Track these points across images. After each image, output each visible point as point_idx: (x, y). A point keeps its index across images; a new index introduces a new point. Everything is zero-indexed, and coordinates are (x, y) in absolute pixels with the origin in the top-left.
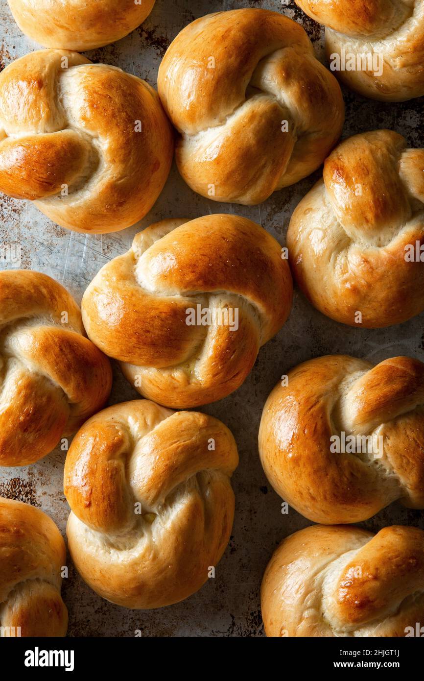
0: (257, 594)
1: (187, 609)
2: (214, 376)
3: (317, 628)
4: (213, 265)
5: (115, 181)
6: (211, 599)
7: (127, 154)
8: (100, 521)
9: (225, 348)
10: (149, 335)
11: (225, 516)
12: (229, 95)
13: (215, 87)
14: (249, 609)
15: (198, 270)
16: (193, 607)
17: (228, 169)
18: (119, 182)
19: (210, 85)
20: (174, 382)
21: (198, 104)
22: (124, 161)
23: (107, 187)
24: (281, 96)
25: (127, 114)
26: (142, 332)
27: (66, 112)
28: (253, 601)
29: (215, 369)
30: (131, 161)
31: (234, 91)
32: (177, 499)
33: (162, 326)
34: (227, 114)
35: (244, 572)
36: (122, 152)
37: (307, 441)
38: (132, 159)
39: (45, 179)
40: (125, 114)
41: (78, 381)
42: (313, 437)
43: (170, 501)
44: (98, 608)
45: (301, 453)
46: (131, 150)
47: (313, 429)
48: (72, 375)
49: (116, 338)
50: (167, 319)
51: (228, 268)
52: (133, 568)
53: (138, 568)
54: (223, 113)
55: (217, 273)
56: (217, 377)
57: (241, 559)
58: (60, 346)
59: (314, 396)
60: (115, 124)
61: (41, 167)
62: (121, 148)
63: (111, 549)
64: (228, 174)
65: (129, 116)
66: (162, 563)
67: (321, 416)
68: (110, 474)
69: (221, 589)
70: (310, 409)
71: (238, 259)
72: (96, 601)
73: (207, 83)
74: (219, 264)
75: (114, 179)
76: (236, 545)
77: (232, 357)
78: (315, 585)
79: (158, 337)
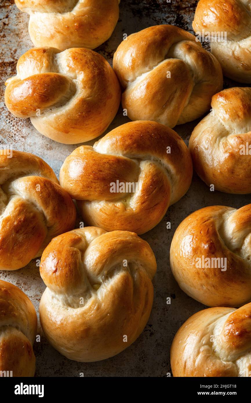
0: (167, 363)
1: (119, 372)
2: (142, 203)
3: (210, 357)
4: (143, 136)
5: (85, 98)
6: (135, 366)
7: (93, 84)
8: (62, 282)
9: (150, 185)
10: (101, 173)
11: (147, 294)
12: (155, 54)
13: (147, 48)
14: (162, 374)
15: (134, 138)
16: (123, 371)
17: (154, 91)
18: (88, 99)
19: (144, 48)
20: (116, 208)
21: (136, 58)
22: (92, 87)
23: (80, 101)
24: (185, 58)
25: (94, 63)
26: (97, 171)
27: (58, 66)
28: (165, 368)
29: (143, 198)
30: (95, 88)
31: (158, 52)
32: (115, 274)
33: (110, 168)
34: (154, 64)
35: (159, 348)
36: (90, 82)
37: (203, 238)
38: (96, 87)
39: (43, 93)
40: (93, 62)
41: (54, 205)
42: (206, 235)
43: (110, 275)
44: (57, 370)
45: (198, 245)
46: (96, 82)
47: (206, 231)
48: (51, 200)
49: (80, 177)
50: (113, 164)
51: (152, 138)
52: (83, 316)
53: (87, 316)
54: (151, 64)
55: (145, 141)
56: (144, 205)
57: (157, 340)
58: (44, 183)
59: (207, 217)
60: (87, 67)
61: (41, 86)
62: (90, 80)
63: (69, 307)
64: (153, 94)
65: (96, 64)
66: (103, 312)
67: (211, 225)
68: (71, 253)
69: (142, 360)
70: (204, 222)
71: (159, 135)
72: (56, 365)
73: (142, 47)
74: (147, 135)
75: (85, 97)
76: (154, 331)
77: (154, 191)
78: (209, 331)
79: (107, 174)
